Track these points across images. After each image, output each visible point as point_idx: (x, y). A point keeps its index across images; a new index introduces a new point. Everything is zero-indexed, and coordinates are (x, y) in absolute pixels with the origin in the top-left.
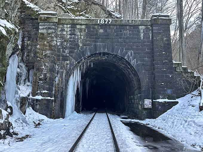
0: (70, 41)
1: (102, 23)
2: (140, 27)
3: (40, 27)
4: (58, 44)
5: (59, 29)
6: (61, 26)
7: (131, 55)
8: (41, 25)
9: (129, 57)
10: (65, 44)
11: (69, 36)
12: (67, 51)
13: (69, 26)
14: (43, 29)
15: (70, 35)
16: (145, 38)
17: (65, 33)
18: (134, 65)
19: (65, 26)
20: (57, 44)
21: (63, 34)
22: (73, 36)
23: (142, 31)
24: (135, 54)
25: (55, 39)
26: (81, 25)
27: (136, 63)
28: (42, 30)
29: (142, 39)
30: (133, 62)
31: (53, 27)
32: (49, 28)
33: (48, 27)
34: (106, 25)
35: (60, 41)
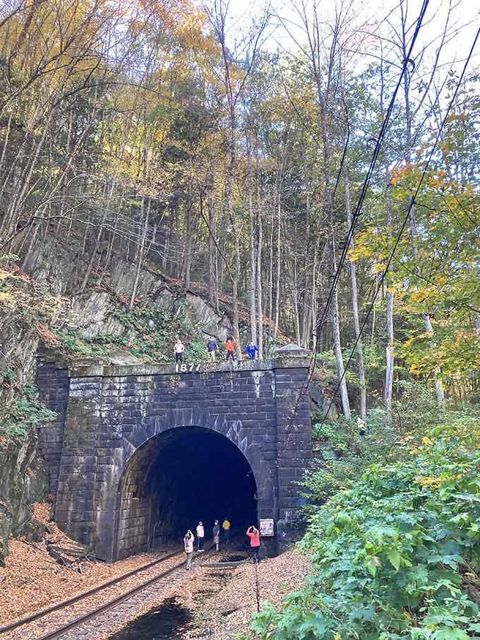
0: (125, 408)
1: (184, 371)
2: (255, 374)
3: (72, 387)
4: (104, 415)
5: (107, 386)
6: (109, 380)
7: (238, 430)
8: (73, 383)
9: (233, 434)
10: (116, 415)
11: (122, 399)
12: (119, 428)
13: (123, 379)
14: (78, 389)
15: (125, 396)
16: (264, 395)
17: (115, 393)
18: (243, 449)
19: (117, 379)
20: (101, 415)
21: (113, 394)
22: (130, 397)
23: (257, 381)
24: (244, 427)
25: (97, 407)
26: (145, 375)
27: (248, 445)
28: (74, 393)
29: (258, 396)
30: (242, 444)
31: (94, 384)
32: (88, 388)
33: (86, 386)
34: (190, 373)
35: (106, 409)
